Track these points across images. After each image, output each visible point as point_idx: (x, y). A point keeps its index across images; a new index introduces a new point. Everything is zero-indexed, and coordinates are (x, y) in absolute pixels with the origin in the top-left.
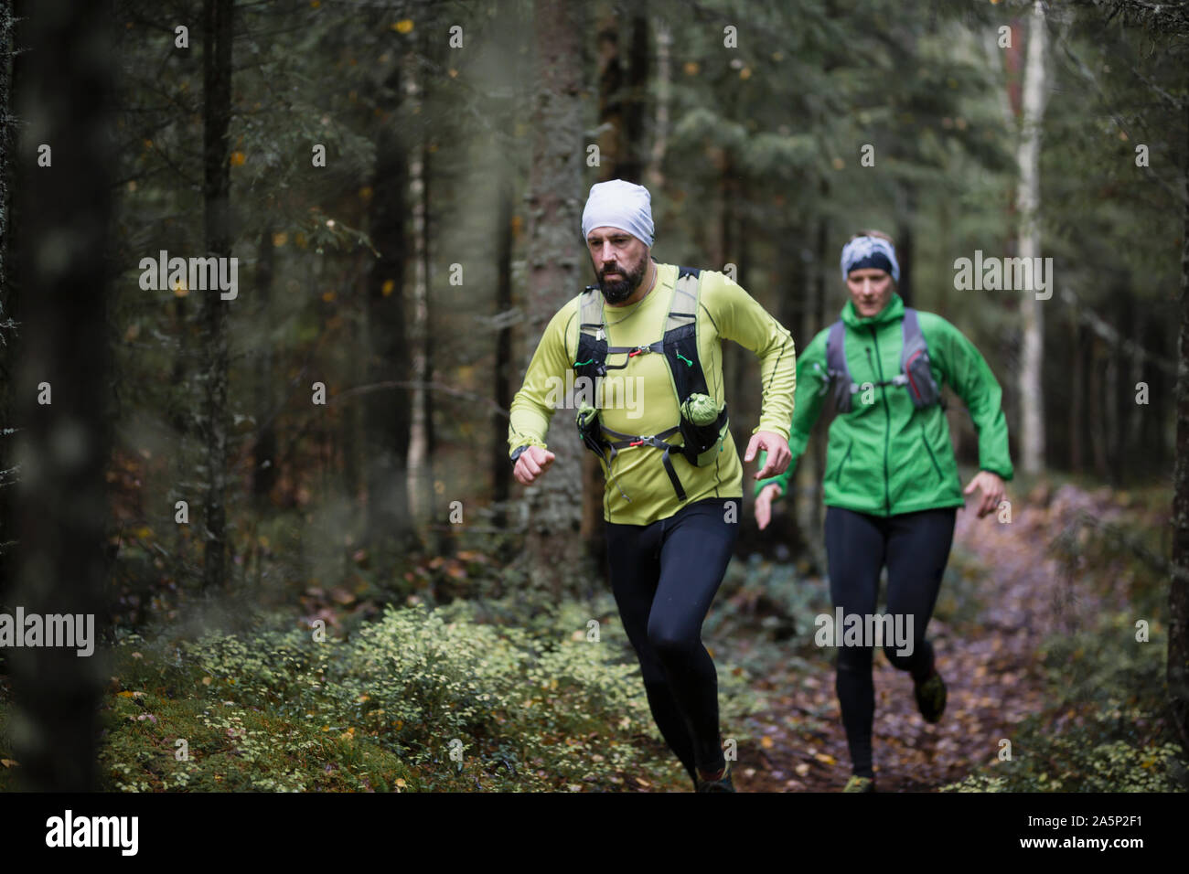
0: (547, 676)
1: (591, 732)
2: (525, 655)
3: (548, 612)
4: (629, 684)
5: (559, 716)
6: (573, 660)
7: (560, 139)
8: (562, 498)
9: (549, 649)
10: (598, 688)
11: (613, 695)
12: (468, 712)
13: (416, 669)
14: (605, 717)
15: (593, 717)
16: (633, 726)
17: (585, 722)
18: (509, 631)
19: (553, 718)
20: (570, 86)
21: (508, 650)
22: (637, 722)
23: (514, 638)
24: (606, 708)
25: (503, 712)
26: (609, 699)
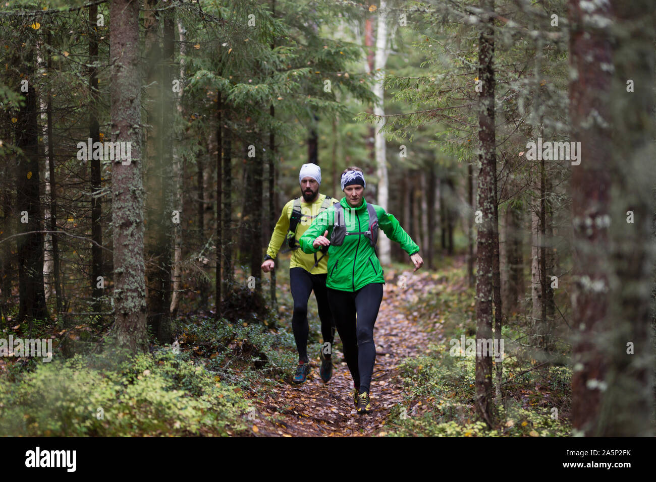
0: (131, 398)
1: (158, 430)
2: (118, 388)
3: (129, 359)
4: (178, 401)
5: (139, 421)
6: (146, 389)
7: (128, 90)
8: (135, 294)
9: (132, 382)
10: (160, 404)
11: (169, 408)
12: (88, 423)
13: (57, 399)
14: (165, 421)
15: (159, 422)
16: (182, 426)
17: (154, 424)
18: (108, 373)
19: (136, 423)
20: (133, 60)
21: (108, 384)
22: (184, 424)
23: (111, 377)
24: (166, 416)
25: (108, 422)
26: (167, 410)
